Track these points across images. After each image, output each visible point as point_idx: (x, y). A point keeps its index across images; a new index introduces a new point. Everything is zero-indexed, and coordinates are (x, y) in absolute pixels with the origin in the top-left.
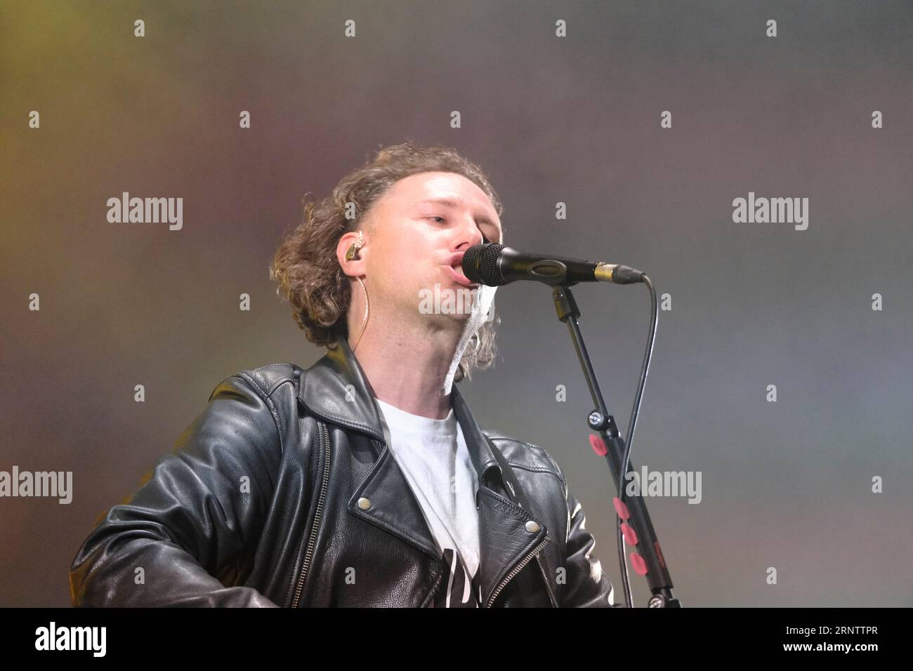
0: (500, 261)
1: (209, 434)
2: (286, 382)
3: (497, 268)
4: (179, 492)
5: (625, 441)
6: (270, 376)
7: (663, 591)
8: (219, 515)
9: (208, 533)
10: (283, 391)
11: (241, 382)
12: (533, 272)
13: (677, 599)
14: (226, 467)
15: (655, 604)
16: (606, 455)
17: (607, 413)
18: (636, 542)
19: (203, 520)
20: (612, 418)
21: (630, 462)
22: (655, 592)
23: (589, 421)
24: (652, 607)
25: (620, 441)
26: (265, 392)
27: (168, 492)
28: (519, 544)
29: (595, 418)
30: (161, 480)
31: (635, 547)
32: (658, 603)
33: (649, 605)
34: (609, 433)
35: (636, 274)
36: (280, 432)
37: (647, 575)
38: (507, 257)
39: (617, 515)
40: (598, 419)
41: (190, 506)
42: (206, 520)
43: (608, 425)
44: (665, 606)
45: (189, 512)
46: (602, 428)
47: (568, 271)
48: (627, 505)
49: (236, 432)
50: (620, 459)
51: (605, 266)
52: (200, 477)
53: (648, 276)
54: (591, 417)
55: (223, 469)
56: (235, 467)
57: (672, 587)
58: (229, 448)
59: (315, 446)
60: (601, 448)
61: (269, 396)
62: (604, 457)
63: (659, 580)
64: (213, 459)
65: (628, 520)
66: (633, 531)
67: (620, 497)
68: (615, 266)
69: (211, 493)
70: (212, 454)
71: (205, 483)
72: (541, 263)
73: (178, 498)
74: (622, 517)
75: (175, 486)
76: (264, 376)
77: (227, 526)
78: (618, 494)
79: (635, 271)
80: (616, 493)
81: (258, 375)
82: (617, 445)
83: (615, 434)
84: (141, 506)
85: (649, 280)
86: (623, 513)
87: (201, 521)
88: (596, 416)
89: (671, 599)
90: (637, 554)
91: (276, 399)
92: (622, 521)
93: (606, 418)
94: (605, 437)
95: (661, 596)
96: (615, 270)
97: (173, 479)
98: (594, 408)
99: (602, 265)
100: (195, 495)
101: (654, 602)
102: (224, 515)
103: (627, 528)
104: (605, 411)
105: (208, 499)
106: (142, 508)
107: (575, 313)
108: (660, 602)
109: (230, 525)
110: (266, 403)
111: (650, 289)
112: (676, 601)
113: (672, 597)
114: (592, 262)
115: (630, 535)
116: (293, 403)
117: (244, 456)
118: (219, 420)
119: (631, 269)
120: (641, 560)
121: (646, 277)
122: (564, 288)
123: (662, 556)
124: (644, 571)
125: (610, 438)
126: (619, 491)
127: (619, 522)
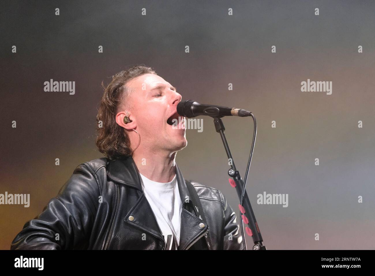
0: (192, 108)
1: (70, 189)
2: (102, 167)
3: (191, 110)
4: (58, 214)
5: (243, 181)
6: (97, 164)
7: (259, 243)
8: (75, 224)
9: (70, 232)
10: (101, 171)
11: (84, 167)
12: (206, 112)
13: (265, 246)
14: (77, 203)
15: (256, 248)
16: (236, 187)
17: (236, 170)
18: (248, 222)
19: (68, 226)
20: (238, 172)
21: (245, 190)
22: (256, 243)
23: (228, 173)
24: (254, 249)
25: (241, 181)
26: (94, 172)
27: (54, 214)
28: (195, 232)
29: (231, 172)
30: (51, 209)
31: (247, 225)
32: (257, 248)
33: (253, 248)
34: (237, 178)
35: (248, 112)
36: (100, 188)
37: (252, 236)
38: (195, 106)
39: (240, 211)
40: (232, 172)
41: (62, 220)
42: (69, 226)
43: (237, 175)
44: (260, 249)
45: (62, 223)
46: (234, 176)
47: (220, 112)
48: (244, 207)
49: (82, 189)
50: (242, 189)
51: (235, 109)
52: (67, 208)
53: (253, 114)
54: (229, 171)
55: (77, 205)
56: (81, 203)
57: (263, 241)
58: (79, 196)
59: (114, 194)
60: (233, 184)
61: (95, 173)
62: (235, 188)
63: (257, 238)
64: (72, 200)
65: (245, 214)
66: (247, 218)
67: (241, 204)
68: (239, 109)
69: (71, 215)
70: (71, 198)
71: (69, 211)
72: (209, 108)
73: (58, 217)
74: (242, 213)
75: (57, 212)
76: (94, 164)
77: (78, 228)
78: (241, 203)
79: (247, 111)
80: (240, 202)
81: (92, 164)
82: (240, 184)
83: (239, 178)
84: (43, 220)
85: (253, 115)
86: (243, 211)
87: (67, 227)
88: (231, 171)
89: (262, 246)
90: (248, 227)
91: (98, 175)
92: (242, 214)
93: (236, 172)
94: (235, 180)
95: (258, 245)
96: (239, 111)
97: (56, 209)
98: (231, 168)
99: (234, 109)
100: (65, 216)
101: (255, 247)
102: (77, 224)
103: (244, 217)
104: (235, 169)
105: (70, 217)
106: (44, 222)
107: (223, 129)
108: (257, 247)
109: (79, 228)
110: (94, 176)
111: (254, 119)
112: (264, 247)
113: (262, 245)
114: (230, 108)
115: (245, 220)
116: (105, 176)
117: (84, 199)
118: (74, 184)
119: (246, 110)
120: (250, 230)
121: (252, 114)
122: (218, 119)
123: (258, 228)
124: (251, 235)
125: (237, 180)
126: (241, 202)
127: (241, 214)
